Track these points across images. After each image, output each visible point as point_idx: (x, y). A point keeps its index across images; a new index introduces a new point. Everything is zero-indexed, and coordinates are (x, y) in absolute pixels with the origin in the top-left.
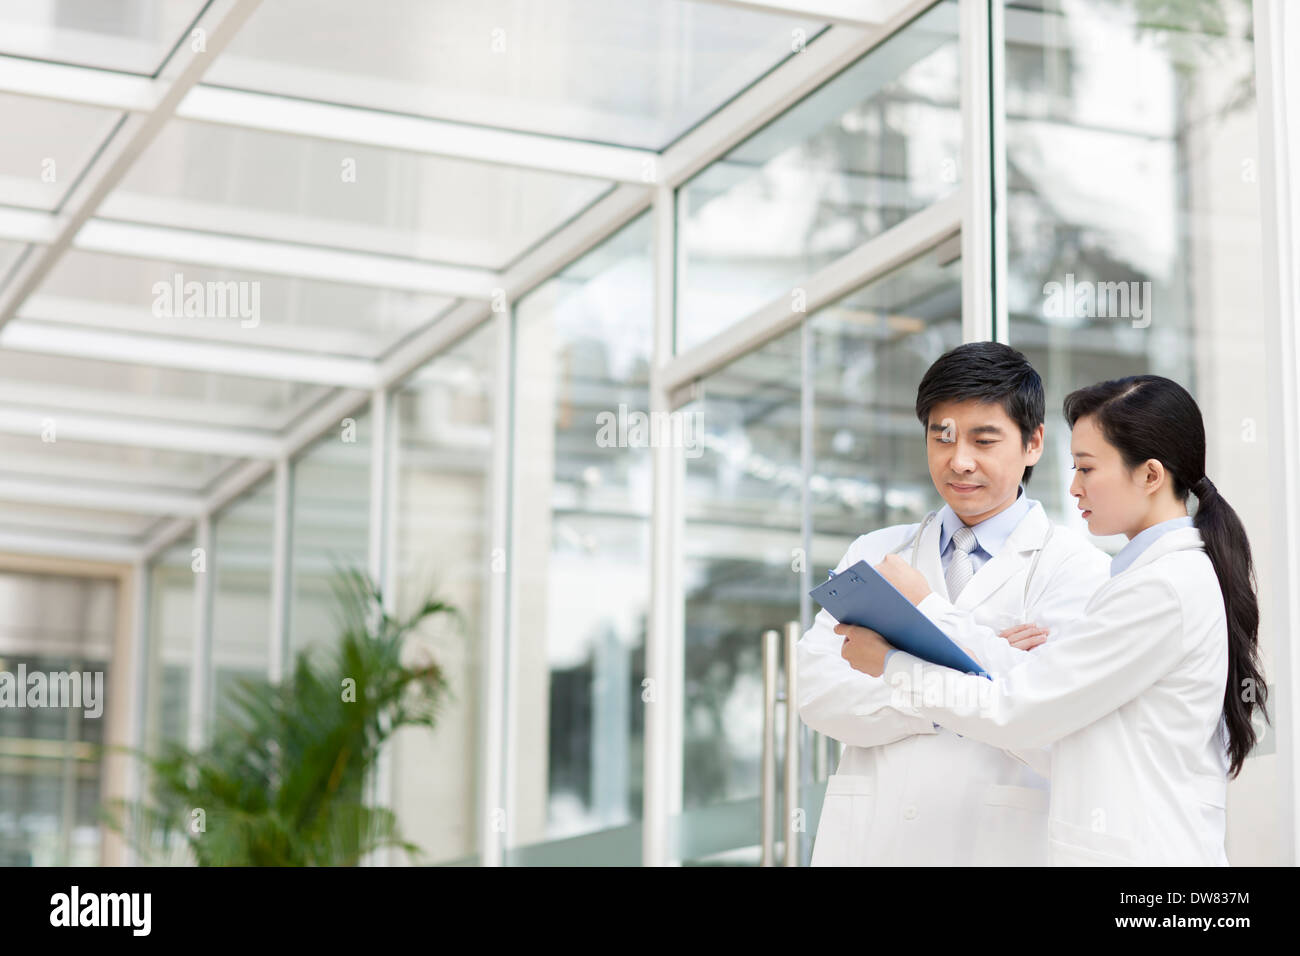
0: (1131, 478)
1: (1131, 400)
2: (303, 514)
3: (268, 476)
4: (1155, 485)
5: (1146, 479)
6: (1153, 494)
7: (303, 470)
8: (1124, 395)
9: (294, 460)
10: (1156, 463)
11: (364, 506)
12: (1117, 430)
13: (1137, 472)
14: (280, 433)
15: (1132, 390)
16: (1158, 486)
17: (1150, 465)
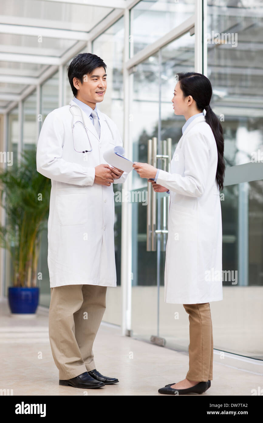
0: (184, 100)
1: (190, 79)
2: (45, 99)
3: (35, 90)
4: (190, 103)
5: (188, 101)
6: (190, 106)
7: (44, 88)
8: (189, 77)
9: (42, 85)
10: (191, 97)
11: (57, 96)
12: (184, 86)
13: (186, 99)
14: (38, 77)
15: (193, 76)
16: (191, 103)
17: (189, 97)
